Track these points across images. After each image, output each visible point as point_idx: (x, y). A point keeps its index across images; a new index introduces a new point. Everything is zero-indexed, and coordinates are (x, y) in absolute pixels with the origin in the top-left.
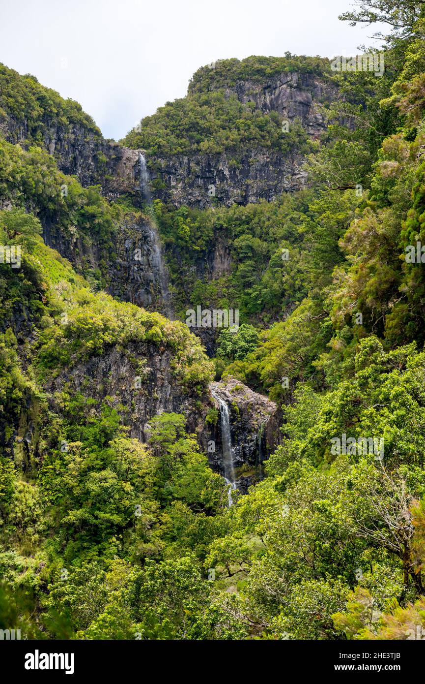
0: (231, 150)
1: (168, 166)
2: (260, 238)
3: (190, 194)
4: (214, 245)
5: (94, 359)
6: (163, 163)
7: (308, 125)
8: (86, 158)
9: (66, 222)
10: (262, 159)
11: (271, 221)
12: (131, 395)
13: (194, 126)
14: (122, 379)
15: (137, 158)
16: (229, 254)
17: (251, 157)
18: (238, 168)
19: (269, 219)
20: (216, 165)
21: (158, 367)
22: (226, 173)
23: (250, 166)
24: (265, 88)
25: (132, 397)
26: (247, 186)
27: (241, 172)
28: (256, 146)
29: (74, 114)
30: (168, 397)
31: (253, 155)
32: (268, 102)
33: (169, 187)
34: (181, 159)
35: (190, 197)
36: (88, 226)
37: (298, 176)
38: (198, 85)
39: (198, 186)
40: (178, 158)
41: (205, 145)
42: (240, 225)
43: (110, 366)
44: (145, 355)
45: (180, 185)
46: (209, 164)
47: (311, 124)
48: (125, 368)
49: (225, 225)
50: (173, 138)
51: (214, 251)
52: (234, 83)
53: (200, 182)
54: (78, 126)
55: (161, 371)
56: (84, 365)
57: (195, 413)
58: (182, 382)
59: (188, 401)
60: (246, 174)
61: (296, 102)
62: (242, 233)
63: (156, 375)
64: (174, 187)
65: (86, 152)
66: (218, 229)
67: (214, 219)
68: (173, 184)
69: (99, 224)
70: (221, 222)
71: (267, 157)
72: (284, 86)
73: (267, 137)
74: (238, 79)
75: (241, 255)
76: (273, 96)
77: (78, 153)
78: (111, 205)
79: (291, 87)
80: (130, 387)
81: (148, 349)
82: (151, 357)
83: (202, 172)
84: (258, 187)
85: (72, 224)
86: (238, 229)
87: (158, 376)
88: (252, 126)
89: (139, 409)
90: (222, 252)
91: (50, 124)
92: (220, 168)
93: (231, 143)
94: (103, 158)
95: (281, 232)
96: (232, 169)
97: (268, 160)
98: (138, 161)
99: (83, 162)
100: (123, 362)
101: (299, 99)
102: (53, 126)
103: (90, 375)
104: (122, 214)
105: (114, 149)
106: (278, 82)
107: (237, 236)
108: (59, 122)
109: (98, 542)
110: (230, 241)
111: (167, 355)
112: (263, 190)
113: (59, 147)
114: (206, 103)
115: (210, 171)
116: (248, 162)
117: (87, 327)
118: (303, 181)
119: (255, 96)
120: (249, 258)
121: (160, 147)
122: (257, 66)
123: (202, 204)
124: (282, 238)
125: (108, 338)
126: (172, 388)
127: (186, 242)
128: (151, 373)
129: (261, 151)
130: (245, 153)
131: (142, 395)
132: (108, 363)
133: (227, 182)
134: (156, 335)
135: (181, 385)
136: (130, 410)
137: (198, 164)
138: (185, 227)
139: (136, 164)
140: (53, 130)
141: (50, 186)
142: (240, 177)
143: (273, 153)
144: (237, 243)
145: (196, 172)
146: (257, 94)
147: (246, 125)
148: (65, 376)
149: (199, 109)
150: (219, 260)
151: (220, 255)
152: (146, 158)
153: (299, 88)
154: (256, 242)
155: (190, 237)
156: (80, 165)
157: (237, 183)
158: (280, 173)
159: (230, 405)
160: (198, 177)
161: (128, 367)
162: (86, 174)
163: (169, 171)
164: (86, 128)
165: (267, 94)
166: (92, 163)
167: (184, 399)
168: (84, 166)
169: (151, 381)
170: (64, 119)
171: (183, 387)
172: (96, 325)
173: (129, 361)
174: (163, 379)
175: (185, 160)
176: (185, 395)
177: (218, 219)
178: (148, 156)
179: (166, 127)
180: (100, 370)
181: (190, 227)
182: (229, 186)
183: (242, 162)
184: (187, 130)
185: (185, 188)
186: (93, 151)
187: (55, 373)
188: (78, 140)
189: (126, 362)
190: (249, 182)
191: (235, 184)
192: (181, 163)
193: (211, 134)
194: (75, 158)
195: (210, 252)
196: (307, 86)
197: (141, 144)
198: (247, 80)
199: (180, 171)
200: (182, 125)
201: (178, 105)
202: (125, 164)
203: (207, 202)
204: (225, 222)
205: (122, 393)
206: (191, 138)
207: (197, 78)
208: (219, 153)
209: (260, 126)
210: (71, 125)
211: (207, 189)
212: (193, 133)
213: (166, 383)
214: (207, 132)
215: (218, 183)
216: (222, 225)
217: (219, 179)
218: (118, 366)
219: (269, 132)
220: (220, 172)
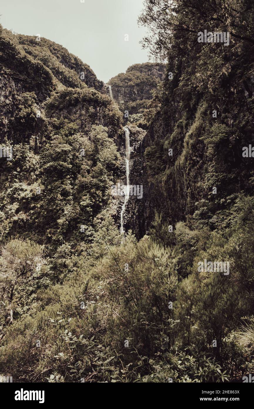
0: (137, 85)
1: (118, 90)
5: (70, 107)
6: (116, 89)
8: (91, 83)
10: (147, 89)
13: (126, 79)
15: (108, 86)
18: (140, 91)
20: (133, 90)
21: (98, 111)
22: (136, 92)
24: (149, 70)
26: (143, 96)
28: (145, 84)
31: (144, 87)
32: (149, 74)
39: (127, 97)
40: (121, 88)
41: (130, 83)
42: (140, 106)
43: (77, 110)
45: (121, 96)
46: (131, 90)
47: (163, 80)
50: (120, 82)
53: (128, 95)
54: (88, 72)
55: (100, 113)
58: (109, 118)
59: (111, 126)
60: (142, 93)
62: (140, 108)
65: (91, 81)
66: (133, 108)
67: (131, 105)
68: (119, 95)
74: (140, 68)
76: (151, 72)
79: (157, 69)
80: (85, 118)
81: (94, 104)
82: (96, 107)
83: (129, 93)
84: (146, 97)
87: (98, 115)
89: (88, 127)
93: (138, 83)
94: (97, 84)
96: (138, 91)
98: (108, 88)
100: (83, 109)
101: (159, 73)
106: (153, 69)
108: (81, 68)
109: (61, 179)
111: (103, 108)
112: (147, 97)
114: (131, 74)
115: (131, 92)
116: (143, 89)
119: (145, 72)
121: (115, 83)
122: (147, 64)
126: (104, 120)
128: (95, 113)
129: (147, 86)
130: (142, 87)
131: (90, 121)
134: (98, 97)
136: (84, 127)
137: (127, 90)
142: (140, 93)
145: (126, 92)
147: (143, 78)
149: (128, 74)
153: (159, 70)
160: (127, 94)
161: (85, 111)
164: (91, 73)
165: (149, 72)
167: (109, 125)
169: (95, 116)
170: (83, 67)
171: (109, 120)
174: (100, 116)
175: (123, 89)
178: (112, 86)
179: (118, 79)
180: (73, 112)
182: (137, 96)
183: (141, 89)
184: (124, 80)
185: (123, 97)
186: (94, 81)
191: (139, 96)
193: (132, 81)
196: (161, 70)
198: (143, 68)
199: (122, 92)
200: (123, 78)
201: (122, 74)
202: (104, 87)
203: (130, 101)
206: (126, 82)
207: (129, 69)
208: (133, 86)
209: (147, 79)
210: (85, 70)
211: (130, 98)
212: (126, 81)
213: (101, 118)
214: (130, 80)
215: (133, 95)
216: (134, 106)
217: (134, 94)
218: (81, 110)
219: (150, 81)
220: (134, 92)
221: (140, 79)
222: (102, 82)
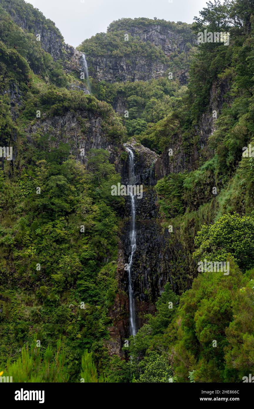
0: (127, 56)
1: (96, 61)
2: (141, 97)
3: (106, 76)
4: (117, 101)
5: (56, 117)
6: (94, 59)
7: (165, 50)
8: (56, 49)
9: (44, 75)
10: (142, 62)
11: (146, 89)
12: (77, 139)
13: (110, 44)
14: (72, 130)
15: (81, 55)
16: (124, 105)
17: (137, 61)
18: (130, 66)
19: (145, 88)
20: (119, 63)
21: (94, 125)
22: (125, 67)
23: (136, 65)
24: (145, 31)
25: (78, 140)
26: (134, 74)
27: (132, 68)
28: (139, 55)
29: (51, 25)
30: (99, 142)
31: (138, 60)
32: (145, 38)
33: (96, 71)
34: (102, 59)
35: (106, 78)
36: (55, 79)
37: (159, 72)
38: (112, 28)
39: (110, 73)
40: (101, 58)
41: (115, 52)
42: (130, 91)
43: (65, 122)
44: (86, 118)
45: (101, 71)
46: (116, 63)
47: (166, 49)
48: (74, 124)
49: (123, 90)
50: (99, 48)
51: (117, 104)
52: (129, 28)
53: (111, 71)
54: (53, 32)
55: (96, 128)
56: (50, 120)
57: (114, 153)
58: (107, 135)
59: (111, 146)
60: (134, 68)
61: (159, 38)
62: (131, 95)
63: (92, 130)
64: (98, 72)
65: (56, 47)
66: (120, 92)
67: (117, 87)
68: (98, 70)
69: (61, 79)
70: (121, 88)
71: (145, 62)
72: (154, 31)
73: (145, 52)
74: (132, 26)
75: (131, 105)
76: (148, 35)
77: (52, 46)
78: (67, 75)
79: (157, 31)
80: (77, 134)
81: (89, 115)
82: (90, 119)
83: (112, 67)
84: (140, 75)
85: (47, 76)
86: (130, 93)
87: (93, 130)
88: (138, 46)
90: (121, 104)
91: (38, 27)
92: (122, 64)
93: (128, 53)
94: (64, 51)
95: (151, 93)
96: (127, 65)
97: (145, 63)
98: (81, 57)
99: (54, 52)
100: (73, 120)
101: (161, 37)
102: (40, 28)
103: (53, 126)
104: (72, 80)
105: (70, 49)
106: (151, 29)
107: (129, 96)
108: (43, 27)
109: (53, 220)
110: (125, 99)
111: (99, 120)
112: (142, 77)
113: (42, 39)
114: (116, 35)
115: (116, 66)
116: (135, 63)
117: (53, 97)
118: (161, 74)
119: (139, 34)
120: (135, 106)
121: (93, 51)
123: (111, 82)
124: (152, 96)
125: (66, 104)
126: (101, 137)
127: (104, 97)
128: (90, 128)
129: (142, 58)
130: (134, 59)
131: (84, 139)
132: (65, 120)
133: (125, 72)
134: (94, 106)
135: (107, 136)
136: (76, 147)
137: (110, 62)
138: (103, 89)
139: (80, 58)
140: (40, 31)
141: (36, 51)
142: (131, 70)
143: (147, 60)
144: (129, 99)
145: (109, 66)
146: (140, 33)
147: (135, 45)
148: (38, 125)
149: (112, 36)
150: (119, 108)
151: (120, 105)
152: (86, 56)
153: (161, 33)
154: (139, 98)
155: (106, 95)
156: (53, 52)
157: (130, 73)
158: (151, 70)
159: (134, 152)
160: (110, 68)
161: (76, 123)
162: (55, 58)
163: (96, 64)
164: (57, 34)
165: (145, 35)
166: (59, 53)
167: (108, 145)
168: (55, 53)
169: (90, 132)
170: (46, 26)
171: (108, 138)
172: (58, 96)
173: (77, 120)
174: (96, 132)
175: (105, 60)
176: (109, 142)
177: (120, 87)
178: (87, 55)
179: (96, 43)
180: (60, 124)
181: (106, 91)
182: (126, 73)
183: (133, 63)
184: (106, 46)
185: (104, 73)
186: (60, 47)
187: (32, 122)
188: (52, 39)
189: (75, 120)
190: (136, 72)
191: (128, 73)
192: (102, 61)
193: (118, 48)
194: (50, 48)
195: (115, 104)
196: (164, 32)
197: (83, 50)
198: (136, 27)
199: (102, 65)
200: (104, 43)
201: (102, 34)
202: (75, 57)
203: (114, 81)
204: (123, 89)
205: (72, 137)
206: (108, 50)
207: (112, 25)
208: (121, 57)
209: (142, 47)
210: (49, 30)
211: (114, 75)
212: (109, 47)
213: (98, 135)
214: (116, 47)
215: (120, 72)
216: (122, 90)
217: (121, 70)
218: (71, 123)
219: (146, 50)
220: (122, 67)
221: (131, 47)
222: (71, 48)
